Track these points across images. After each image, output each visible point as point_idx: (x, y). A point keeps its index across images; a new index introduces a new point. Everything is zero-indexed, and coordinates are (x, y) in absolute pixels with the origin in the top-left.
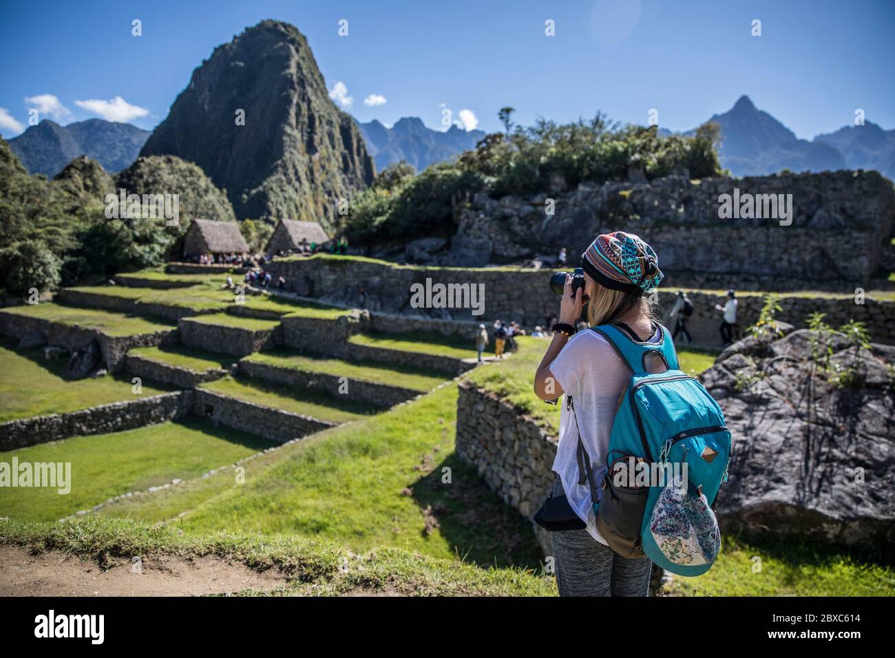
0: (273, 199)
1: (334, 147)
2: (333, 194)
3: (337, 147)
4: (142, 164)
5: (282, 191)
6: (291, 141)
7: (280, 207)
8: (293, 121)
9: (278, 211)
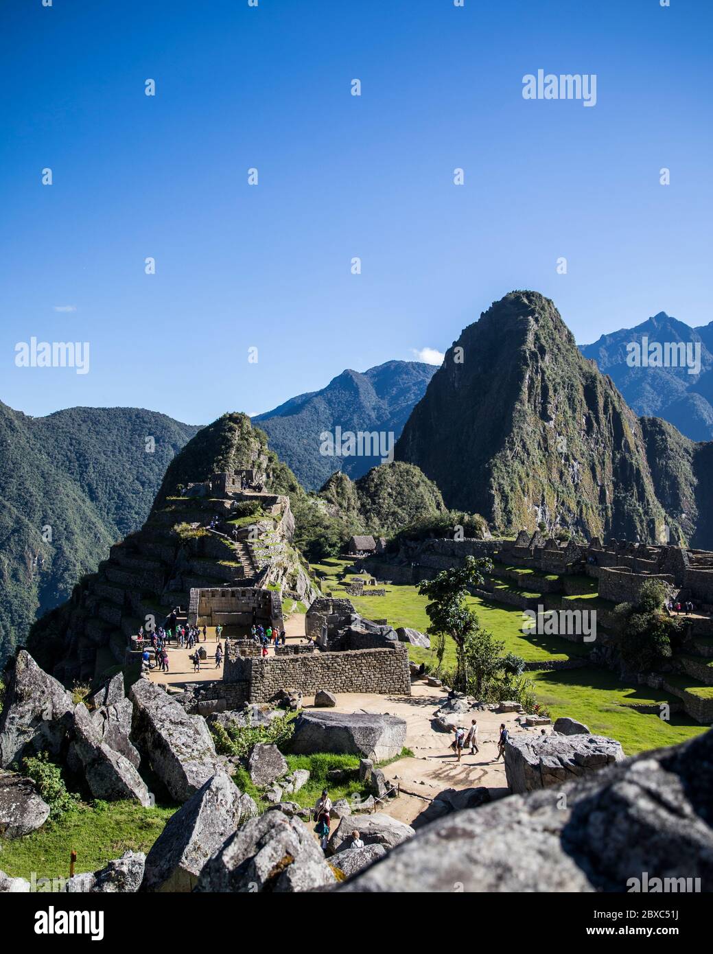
0: (495, 475)
1: (574, 411)
2: (571, 458)
3: (578, 409)
4: (374, 472)
5: (506, 465)
6: (520, 416)
7: (502, 482)
8: (525, 396)
9: (500, 484)
